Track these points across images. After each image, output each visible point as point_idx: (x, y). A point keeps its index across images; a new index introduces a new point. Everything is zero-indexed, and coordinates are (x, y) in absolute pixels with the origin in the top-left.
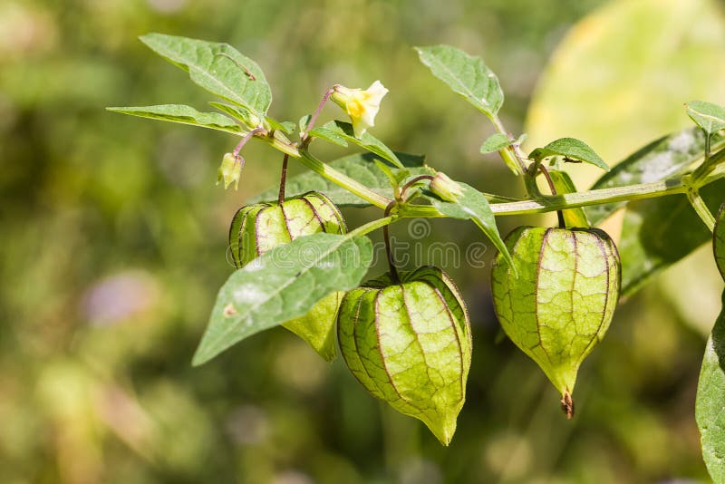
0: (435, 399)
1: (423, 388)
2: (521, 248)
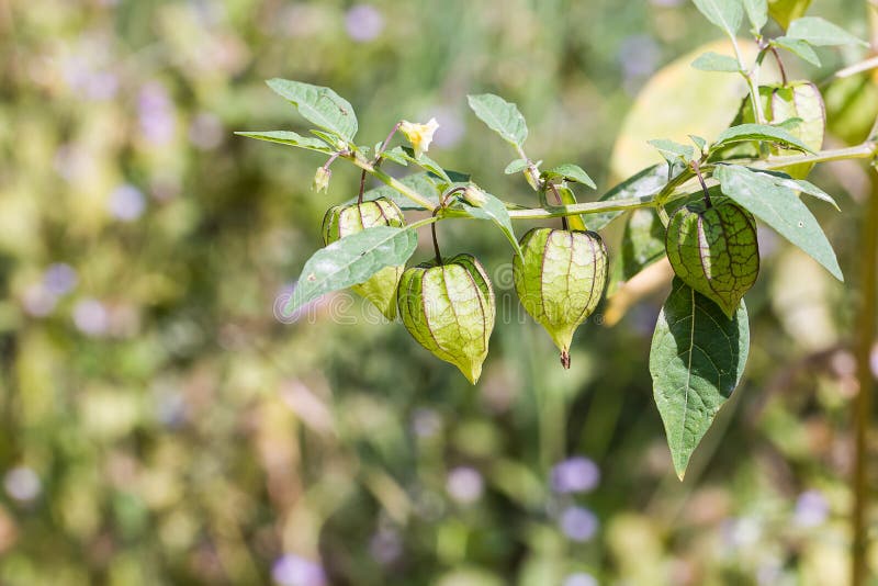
0: (465, 349)
1: (456, 342)
2: (533, 243)
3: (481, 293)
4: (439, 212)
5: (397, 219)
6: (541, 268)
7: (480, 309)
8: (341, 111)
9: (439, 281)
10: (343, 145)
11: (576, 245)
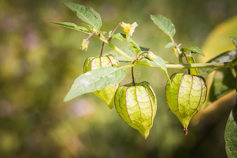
0: (143, 123)
1: (139, 120)
2: (175, 79)
3: (151, 99)
4: (135, 63)
5: (117, 64)
6: (178, 90)
7: (151, 106)
8: (95, 17)
9: (133, 92)
10: (95, 30)
11: (194, 81)
